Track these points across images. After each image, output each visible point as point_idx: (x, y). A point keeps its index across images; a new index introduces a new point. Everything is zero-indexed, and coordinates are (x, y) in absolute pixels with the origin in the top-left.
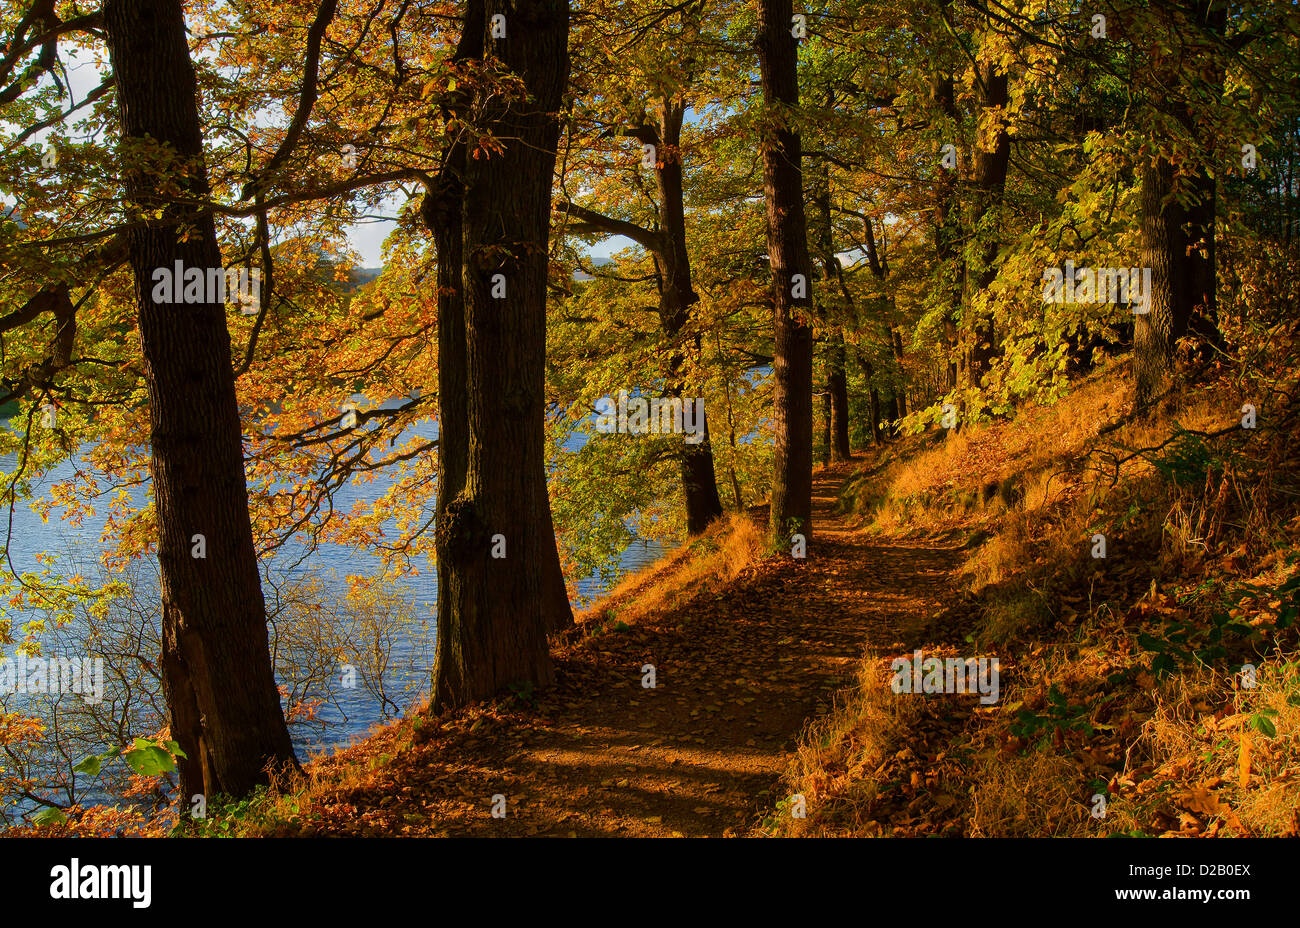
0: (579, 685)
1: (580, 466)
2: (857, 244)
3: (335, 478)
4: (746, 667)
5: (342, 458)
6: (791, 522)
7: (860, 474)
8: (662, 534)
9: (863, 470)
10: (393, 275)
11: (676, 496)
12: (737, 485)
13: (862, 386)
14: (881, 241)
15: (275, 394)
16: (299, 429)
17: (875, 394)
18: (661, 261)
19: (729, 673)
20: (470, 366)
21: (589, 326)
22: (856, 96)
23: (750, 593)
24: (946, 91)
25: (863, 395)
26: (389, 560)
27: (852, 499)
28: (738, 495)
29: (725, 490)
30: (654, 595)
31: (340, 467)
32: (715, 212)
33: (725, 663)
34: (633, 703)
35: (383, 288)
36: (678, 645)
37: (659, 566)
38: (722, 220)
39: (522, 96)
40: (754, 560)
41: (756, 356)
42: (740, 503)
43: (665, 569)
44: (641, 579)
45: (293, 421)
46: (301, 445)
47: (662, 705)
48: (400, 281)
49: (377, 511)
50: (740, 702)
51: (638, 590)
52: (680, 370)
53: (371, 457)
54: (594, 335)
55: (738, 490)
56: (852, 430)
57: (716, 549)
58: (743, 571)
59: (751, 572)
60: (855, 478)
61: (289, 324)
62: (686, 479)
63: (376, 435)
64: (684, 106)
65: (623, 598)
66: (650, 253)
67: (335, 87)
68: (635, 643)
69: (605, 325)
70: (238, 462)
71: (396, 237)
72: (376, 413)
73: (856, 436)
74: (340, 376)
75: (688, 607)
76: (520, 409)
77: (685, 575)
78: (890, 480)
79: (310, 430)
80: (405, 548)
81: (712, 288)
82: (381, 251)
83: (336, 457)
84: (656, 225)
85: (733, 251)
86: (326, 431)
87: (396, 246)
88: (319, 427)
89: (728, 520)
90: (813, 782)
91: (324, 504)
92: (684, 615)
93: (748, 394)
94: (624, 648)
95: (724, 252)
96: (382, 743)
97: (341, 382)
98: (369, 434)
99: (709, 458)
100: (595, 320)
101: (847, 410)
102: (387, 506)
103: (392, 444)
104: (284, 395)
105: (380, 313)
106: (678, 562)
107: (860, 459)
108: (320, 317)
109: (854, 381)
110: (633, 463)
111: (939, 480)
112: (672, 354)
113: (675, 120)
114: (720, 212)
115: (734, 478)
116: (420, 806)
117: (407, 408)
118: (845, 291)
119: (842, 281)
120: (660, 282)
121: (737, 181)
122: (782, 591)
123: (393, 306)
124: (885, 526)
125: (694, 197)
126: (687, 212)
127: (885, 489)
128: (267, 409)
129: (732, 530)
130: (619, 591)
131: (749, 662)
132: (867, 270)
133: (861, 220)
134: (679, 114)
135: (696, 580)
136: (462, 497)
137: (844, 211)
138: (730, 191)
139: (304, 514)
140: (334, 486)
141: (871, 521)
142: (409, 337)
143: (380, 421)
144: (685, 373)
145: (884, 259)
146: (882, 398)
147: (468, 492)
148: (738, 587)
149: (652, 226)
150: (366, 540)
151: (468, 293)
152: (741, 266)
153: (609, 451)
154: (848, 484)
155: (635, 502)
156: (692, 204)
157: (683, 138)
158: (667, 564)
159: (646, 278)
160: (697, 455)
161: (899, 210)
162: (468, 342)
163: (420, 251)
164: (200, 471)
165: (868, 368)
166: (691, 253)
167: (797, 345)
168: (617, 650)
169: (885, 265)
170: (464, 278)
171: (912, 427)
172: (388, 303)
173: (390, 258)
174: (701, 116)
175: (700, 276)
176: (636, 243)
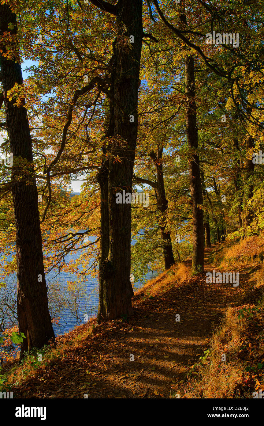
0: (141, 315)
1: (135, 249)
2: (211, 186)
3: (65, 253)
4: (189, 309)
5: (67, 247)
6: (199, 266)
7: (215, 252)
8: (157, 269)
9: (215, 250)
10: (84, 194)
11: (161, 258)
12: (179, 254)
13: (214, 226)
14: (218, 185)
15: (48, 228)
16: (55, 238)
17: (218, 229)
18: (157, 190)
19: (184, 311)
20: (110, 222)
21: (137, 209)
22: (211, 145)
23: (188, 287)
24: (237, 144)
25: (214, 229)
26: (80, 277)
27: (213, 259)
28: (179, 258)
29: (175, 256)
30: (156, 287)
31: (67, 250)
32: (172, 177)
33: (183, 308)
34: (157, 321)
35: (81, 198)
36: (168, 303)
37: (157, 278)
38: (174, 179)
39: (127, 146)
40: (188, 277)
41: (183, 218)
42: (180, 260)
43: (159, 279)
44: (152, 282)
45: (54, 237)
46: (56, 243)
47: (165, 321)
48: (85, 196)
49: (77, 262)
50: (188, 320)
51: (152, 285)
52: (165, 221)
53: (76, 247)
54: (138, 211)
55: (179, 256)
56: (211, 239)
57: (174, 274)
58: (185, 281)
59: (187, 281)
60: (213, 253)
61: (55, 208)
62: (165, 253)
63: (77, 240)
64: (163, 148)
65: (147, 288)
66: (154, 188)
67: (69, 143)
68: (156, 302)
69: (141, 209)
70: (40, 248)
71: (85, 184)
72: (78, 234)
73: (212, 240)
74: (67, 223)
75: (170, 291)
76: (124, 234)
77: (166, 281)
78: (225, 253)
79: (58, 239)
80: (85, 273)
81: (171, 198)
82: (80, 188)
83: (66, 247)
84: (155, 181)
85: (177, 188)
86: (63, 239)
87: (85, 187)
88: (61, 238)
89: (177, 265)
90: (218, 346)
91: (62, 260)
92: (169, 294)
93: (182, 228)
94: (153, 304)
95: (174, 188)
96: (78, 331)
97: (67, 225)
98: (76, 240)
99: (171, 247)
100: (139, 207)
101: (210, 233)
102: (79, 261)
103: (82, 243)
104: (51, 229)
105: (80, 205)
106: (163, 277)
107: (214, 247)
108: (63, 206)
109: (211, 225)
110: (150, 248)
111: (239, 253)
112: (163, 217)
113: (160, 152)
114: (173, 177)
115: (178, 253)
116: (96, 352)
117: (86, 233)
118: (209, 199)
119: (208, 196)
120: (157, 197)
121: (178, 168)
122: (197, 286)
123: (83, 203)
124: (223, 267)
125: (165, 173)
126: (164, 177)
127: (223, 256)
128: (46, 233)
129: (179, 268)
130: (146, 286)
131: (190, 308)
132: (214, 193)
133: (212, 179)
134: (162, 150)
135: (170, 283)
136: (107, 259)
137: (208, 177)
138: (175, 171)
139: (56, 263)
140: (65, 255)
141: (219, 265)
142: (87, 212)
143: (79, 236)
144: (166, 222)
145: (219, 190)
146: (220, 230)
147: (109, 258)
148: (184, 285)
149: (154, 181)
150: (73, 271)
151: (110, 201)
152: (179, 192)
153: (143, 245)
154: (211, 254)
155: (150, 260)
156: (165, 175)
157: (163, 156)
158: (160, 278)
159: (153, 196)
160: (168, 246)
161: (223, 176)
162: (109, 215)
163: (91, 188)
164: (30, 251)
165: (216, 221)
166: (165, 188)
167: (199, 214)
168: (150, 305)
169: (219, 192)
170: (109, 196)
171: (231, 237)
172: (82, 202)
173: (83, 190)
174: (167, 150)
175: (168, 195)
176: (149, 186)
